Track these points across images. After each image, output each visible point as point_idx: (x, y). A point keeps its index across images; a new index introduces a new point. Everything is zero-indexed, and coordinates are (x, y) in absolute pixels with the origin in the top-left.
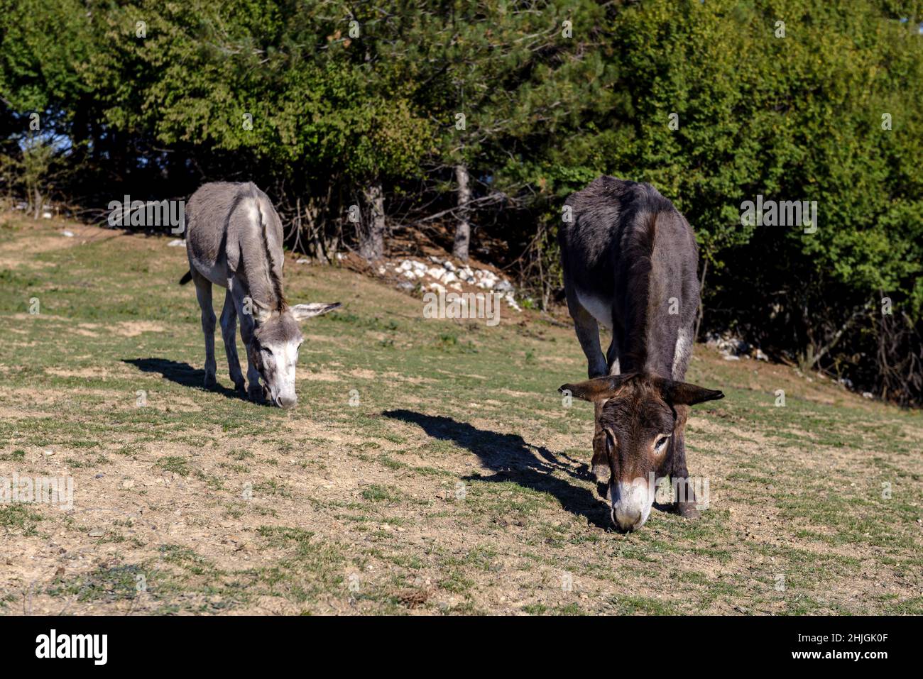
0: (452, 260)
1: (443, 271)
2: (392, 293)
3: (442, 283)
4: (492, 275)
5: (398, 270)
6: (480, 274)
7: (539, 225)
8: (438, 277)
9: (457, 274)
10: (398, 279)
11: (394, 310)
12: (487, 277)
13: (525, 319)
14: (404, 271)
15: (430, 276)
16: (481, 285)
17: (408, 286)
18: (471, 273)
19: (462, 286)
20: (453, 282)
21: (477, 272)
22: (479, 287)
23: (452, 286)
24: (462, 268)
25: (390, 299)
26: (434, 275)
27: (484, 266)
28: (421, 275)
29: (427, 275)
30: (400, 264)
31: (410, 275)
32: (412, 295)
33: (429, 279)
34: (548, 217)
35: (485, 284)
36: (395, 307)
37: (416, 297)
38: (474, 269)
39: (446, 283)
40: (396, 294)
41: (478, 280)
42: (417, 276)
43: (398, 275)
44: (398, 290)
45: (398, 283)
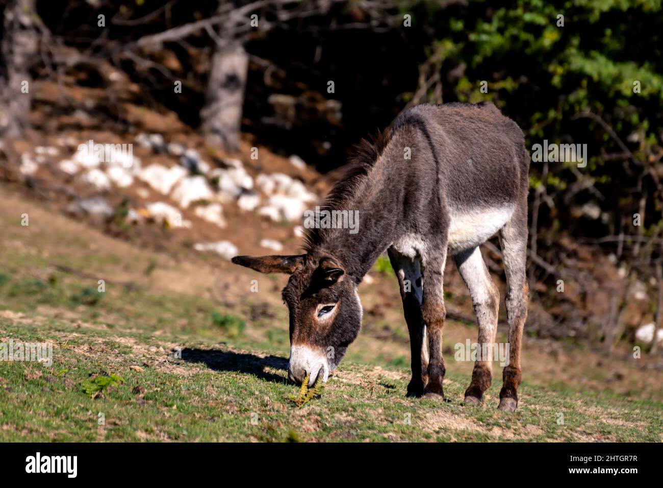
0: (199, 146)
1: (178, 173)
2: (62, 223)
3: (175, 204)
4: (298, 187)
5: (68, 166)
6: (267, 183)
7: (424, 68)
8: (165, 188)
9: (214, 184)
10: (70, 190)
11: (75, 264)
12: (287, 193)
13: (379, 300)
14: (83, 170)
15: (146, 185)
16: (272, 212)
17: (99, 208)
18: (248, 183)
19: (226, 214)
20: (203, 203)
21: (262, 179)
22: (267, 219)
23: (200, 211)
24: (224, 166)
25: (60, 239)
26: (155, 184)
27: (279, 162)
28: (125, 181)
29: (139, 183)
30: (70, 151)
31: (99, 179)
32: (107, 232)
33: (143, 193)
34: (447, 48)
35: (282, 212)
36: (75, 258)
37: (117, 235)
38: (254, 170)
39: (185, 203)
40: (73, 227)
41: (265, 200)
42: (114, 184)
43: (69, 179)
44: (72, 216)
45: (71, 198)
